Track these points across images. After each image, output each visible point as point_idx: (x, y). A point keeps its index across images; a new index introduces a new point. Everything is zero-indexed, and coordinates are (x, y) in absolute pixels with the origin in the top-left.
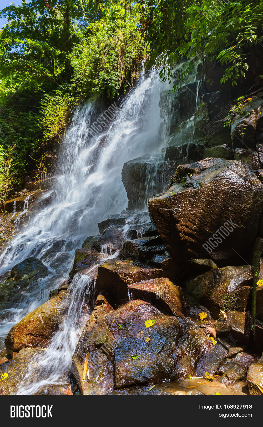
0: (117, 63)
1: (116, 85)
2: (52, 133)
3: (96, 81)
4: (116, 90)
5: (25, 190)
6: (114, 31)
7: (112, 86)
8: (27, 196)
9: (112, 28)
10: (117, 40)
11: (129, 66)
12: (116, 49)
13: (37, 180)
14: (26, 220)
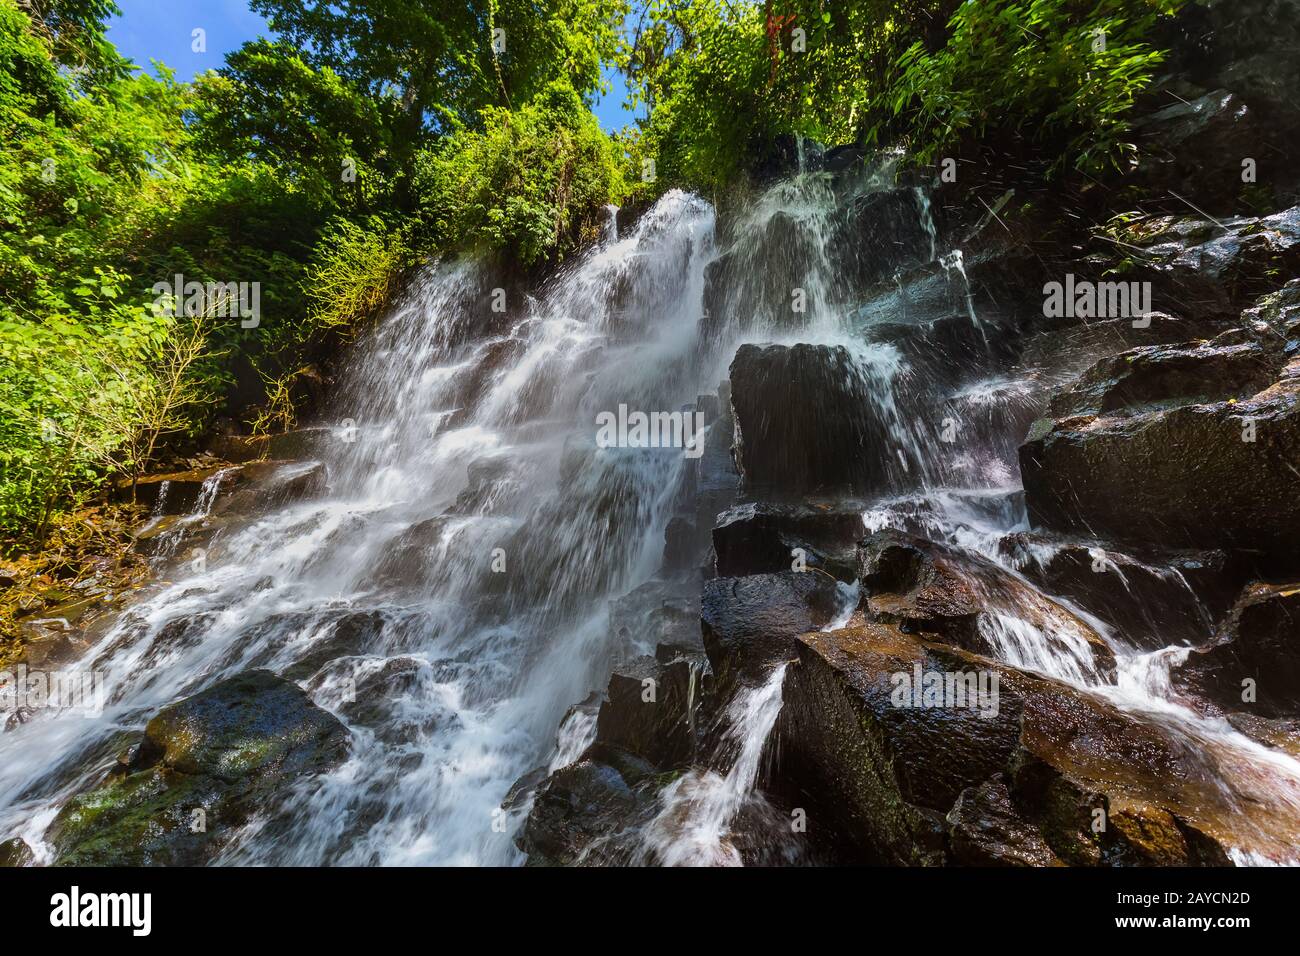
0: (555, 190)
1: (545, 234)
2: (337, 314)
3: (496, 213)
4: (544, 248)
5: (209, 456)
6: (552, 127)
7: (535, 234)
8: (213, 471)
9: (548, 119)
10: (560, 146)
11: (580, 205)
12: (557, 162)
13: (259, 432)
14: (198, 541)
